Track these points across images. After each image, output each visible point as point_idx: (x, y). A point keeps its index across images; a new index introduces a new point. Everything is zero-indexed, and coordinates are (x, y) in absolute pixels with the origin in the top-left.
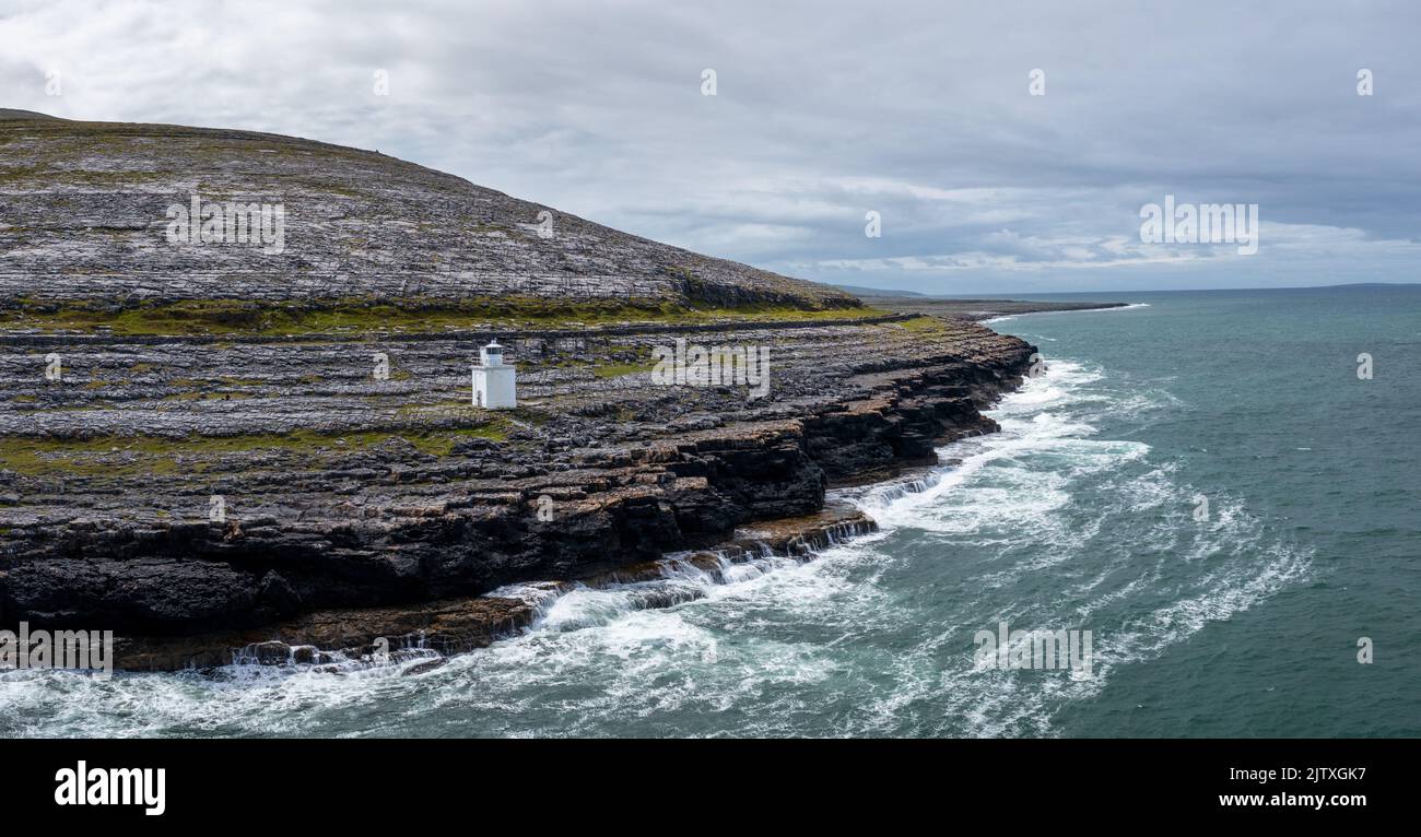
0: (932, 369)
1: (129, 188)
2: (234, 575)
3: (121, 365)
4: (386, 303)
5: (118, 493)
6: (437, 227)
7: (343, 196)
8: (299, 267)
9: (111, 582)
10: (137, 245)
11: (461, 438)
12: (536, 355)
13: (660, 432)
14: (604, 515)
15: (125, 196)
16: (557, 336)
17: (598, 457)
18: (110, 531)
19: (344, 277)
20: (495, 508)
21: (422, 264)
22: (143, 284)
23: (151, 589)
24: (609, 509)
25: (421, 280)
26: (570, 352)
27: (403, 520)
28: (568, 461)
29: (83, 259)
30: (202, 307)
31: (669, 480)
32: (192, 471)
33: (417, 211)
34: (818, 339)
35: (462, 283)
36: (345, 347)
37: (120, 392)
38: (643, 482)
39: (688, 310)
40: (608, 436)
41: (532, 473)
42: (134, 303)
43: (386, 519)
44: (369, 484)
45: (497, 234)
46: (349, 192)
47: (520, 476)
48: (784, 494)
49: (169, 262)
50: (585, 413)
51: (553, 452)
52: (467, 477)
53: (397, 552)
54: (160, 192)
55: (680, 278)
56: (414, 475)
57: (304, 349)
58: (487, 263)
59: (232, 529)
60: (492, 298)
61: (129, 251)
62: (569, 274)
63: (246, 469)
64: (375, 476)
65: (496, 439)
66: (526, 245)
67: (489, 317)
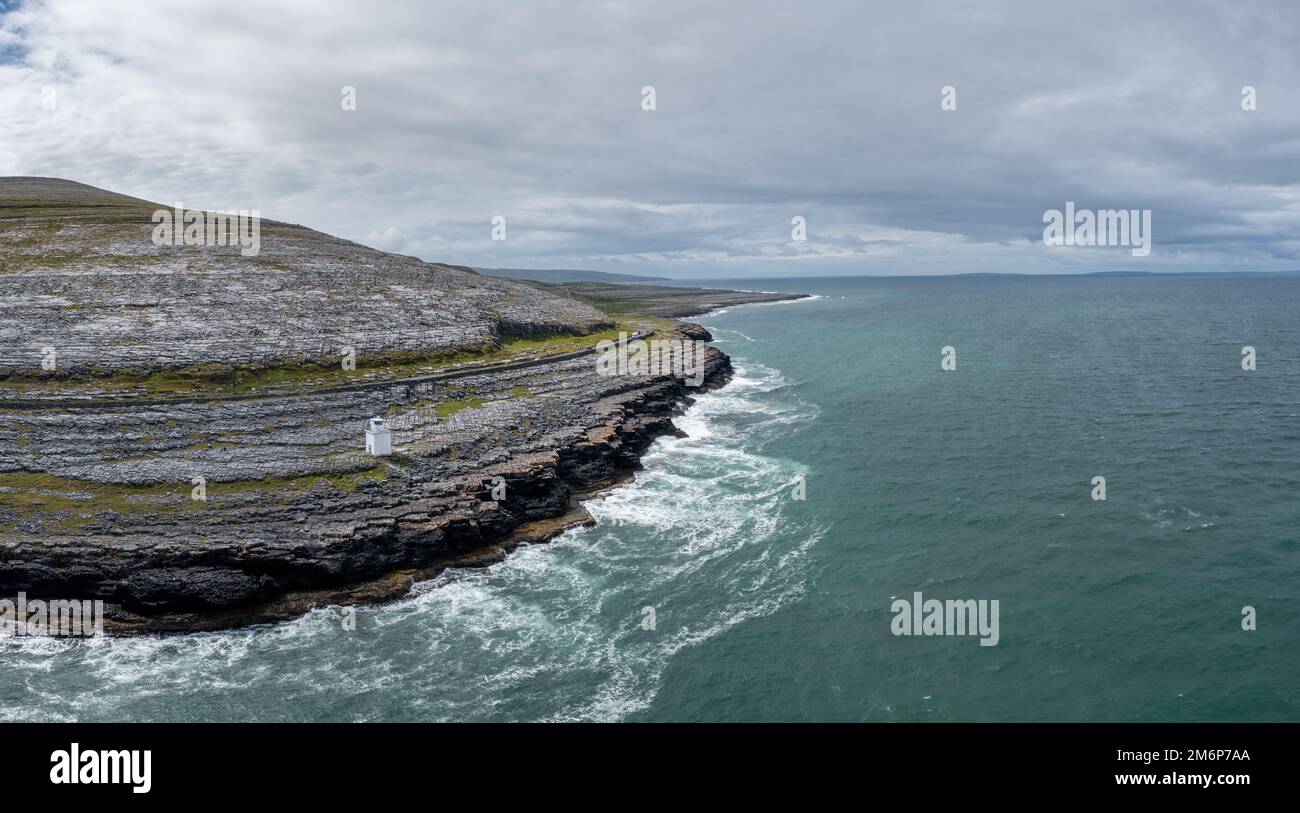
0: (652, 389)
1: (145, 269)
2: (246, 578)
3: (159, 422)
4: (311, 362)
5: (175, 524)
6: (340, 294)
7: (279, 271)
8: (256, 334)
9: (184, 585)
10: (154, 320)
11: (360, 479)
12: (403, 398)
13: (474, 468)
14: (439, 532)
15: (142, 277)
16: (416, 383)
17: (437, 491)
18: (177, 553)
19: (283, 343)
20: (380, 529)
21: (332, 328)
22: (163, 353)
23: (206, 589)
24: (442, 528)
25: (332, 342)
26: (424, 394)
27: (331, 540)
28: (420, 493)
29: (123, 333)
30: (199, 370)
31: (477, 504)
32: (214, 508)
33: (327, 280)
34: (580, 370)
35: (358, 343)
36: (289, 402)
37: (161, 445)
38: (462, 507)
39: (499, 349)
40: (445, 474)
41: (400, 504)
42: (158, 369)
43: (322, 540)
44: (311, 514)
45: (377, 297)
46: (283, 268)
47: (394, 506)
48: (543, 504)
49: (175, 334)
50: (431, 455)
51: (412, 486)
52: (364, 508)
53: (329, 559)
54: (164, 272)
55: (495, 321)
56: (335, 508)
57: (264, 405)
58: (373, 324)
59: (241, 550)
60: (376, 353)
61: (151, 325)
62: (424, 328)
63: (243, 506)
64: (314, 509)
65: (379, 478)
66: (396, 305)
67: (374, 367)
